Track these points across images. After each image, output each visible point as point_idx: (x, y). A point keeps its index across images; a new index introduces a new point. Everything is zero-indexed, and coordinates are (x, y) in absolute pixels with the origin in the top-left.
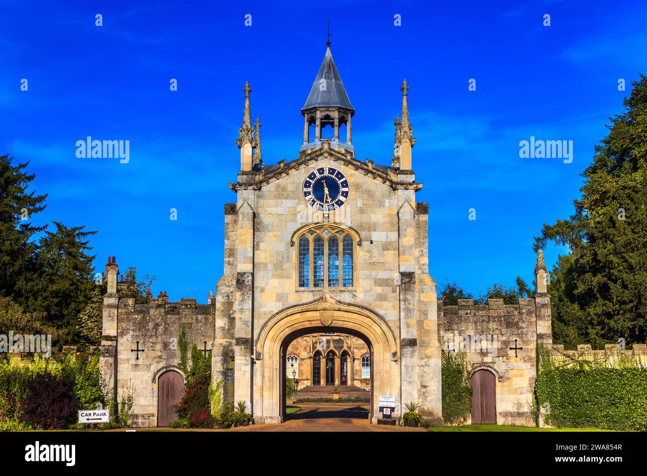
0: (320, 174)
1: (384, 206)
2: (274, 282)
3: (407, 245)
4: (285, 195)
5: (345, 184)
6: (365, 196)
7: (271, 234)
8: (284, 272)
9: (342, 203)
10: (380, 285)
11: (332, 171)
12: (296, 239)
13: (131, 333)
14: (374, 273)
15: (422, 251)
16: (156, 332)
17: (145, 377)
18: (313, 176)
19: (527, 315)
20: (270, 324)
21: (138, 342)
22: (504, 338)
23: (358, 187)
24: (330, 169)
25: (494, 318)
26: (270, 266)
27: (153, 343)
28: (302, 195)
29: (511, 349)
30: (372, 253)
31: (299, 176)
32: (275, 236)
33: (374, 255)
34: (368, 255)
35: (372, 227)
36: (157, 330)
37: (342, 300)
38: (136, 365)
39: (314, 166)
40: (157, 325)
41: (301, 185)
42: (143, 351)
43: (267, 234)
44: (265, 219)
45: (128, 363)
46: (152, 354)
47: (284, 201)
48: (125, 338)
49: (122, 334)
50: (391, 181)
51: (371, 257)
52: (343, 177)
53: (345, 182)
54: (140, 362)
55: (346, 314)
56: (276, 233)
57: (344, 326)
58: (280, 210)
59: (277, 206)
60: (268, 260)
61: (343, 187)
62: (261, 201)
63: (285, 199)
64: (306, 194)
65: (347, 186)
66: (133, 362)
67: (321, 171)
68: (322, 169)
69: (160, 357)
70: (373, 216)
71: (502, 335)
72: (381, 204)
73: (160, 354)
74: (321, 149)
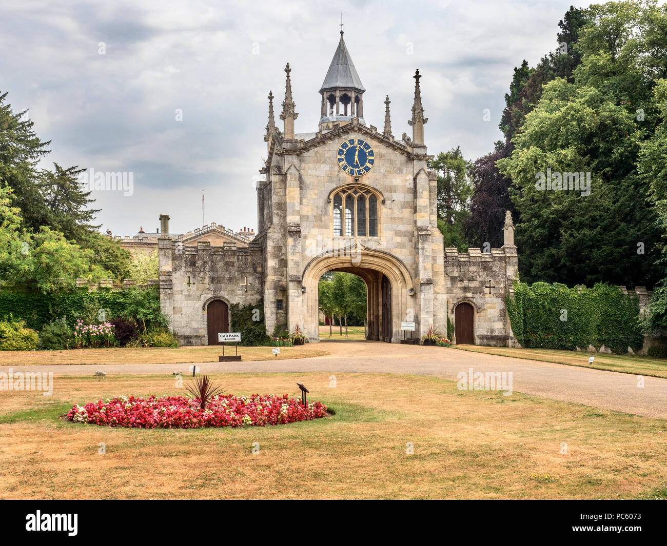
0: (351, 144)
1: (402, 173)
2: (315, 231)
3: (423, 204)
4: (323, 160)
5: (371, 153)
6: (388, 165)
7: (312, 192)
8: (323, 223)
9: (369, 169)
10: (400, 236)
11: (360, 142)
12: (332, 197)
13: (183, 269)
14: (394, 226)
15: (432, 210)
16: (204, 269)
17: (197, 306)
18: (344, 146)
19: (499, 261)
20: (312, 265)
21: (189, 277)
22: (481, 279)
23: (381, 156)
24: (359, 140)
25: (474, 263)
26: (311, 218)
27: (202, 278)
28: (336, 161)
29: (486, 287)
30: (393, 210)
31: (335, 146)
32: (315, 194)
33: (394, 212)
34: (390, 211)
35: (392, 189)
36: (205, 267)
37: (370, 247)
38: (189, 296)
39: (346, 138)
40: (205, 263)
41: (336, 153)
42: (194, 283)
43: (308, 191)
44: (307, 179)
45: (182, 294)
46: (201, 287)
47: (322, 166)
48: (178, 273)
49: (175, 269)
50: (408, 153)
51: (392, 213)
52: (369, 147)
53: (372, 151)
54: (191, 293)
55: (372, 259)
56: (316, 191)
57: (370, 267)
58: (318, 173)
59: (316, 169)
60: (310, 213)
61: (370, 156)
62: (303, 165)
63: (323, 163)
64: (340, 160)
65: (373, 155)
66: (187, 293)
67: (352, 141)
68: (353, 140)
69: (208, 289)
70: (393, 180)
71: (480, 276)
72: (400, 171)
73: (208, 286)
74: (351, 124)
